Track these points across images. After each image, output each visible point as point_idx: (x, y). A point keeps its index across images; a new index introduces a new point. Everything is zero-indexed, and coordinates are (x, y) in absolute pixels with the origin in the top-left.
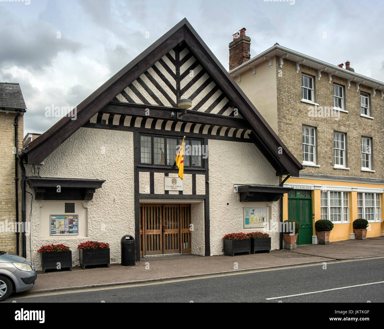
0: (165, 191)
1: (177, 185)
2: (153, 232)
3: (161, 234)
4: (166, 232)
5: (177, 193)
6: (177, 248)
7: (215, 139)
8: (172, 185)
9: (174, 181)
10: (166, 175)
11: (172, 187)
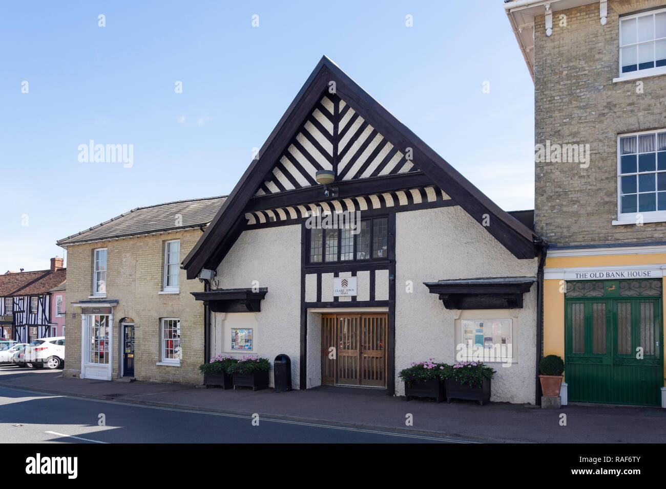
0: (335, 297)
1: (348, 288)
2: (348, 353)
3: (358, 357)
4: (365, 354)
5: (350, 300)
6: (381, 379)
7: (407, 211)
8: (342, 288)
9: (345, 283)
10: (336, 275)
11: (342, 291)
